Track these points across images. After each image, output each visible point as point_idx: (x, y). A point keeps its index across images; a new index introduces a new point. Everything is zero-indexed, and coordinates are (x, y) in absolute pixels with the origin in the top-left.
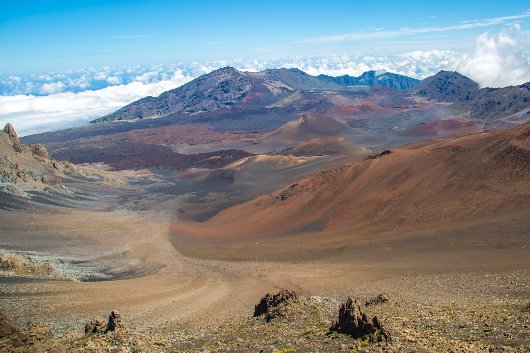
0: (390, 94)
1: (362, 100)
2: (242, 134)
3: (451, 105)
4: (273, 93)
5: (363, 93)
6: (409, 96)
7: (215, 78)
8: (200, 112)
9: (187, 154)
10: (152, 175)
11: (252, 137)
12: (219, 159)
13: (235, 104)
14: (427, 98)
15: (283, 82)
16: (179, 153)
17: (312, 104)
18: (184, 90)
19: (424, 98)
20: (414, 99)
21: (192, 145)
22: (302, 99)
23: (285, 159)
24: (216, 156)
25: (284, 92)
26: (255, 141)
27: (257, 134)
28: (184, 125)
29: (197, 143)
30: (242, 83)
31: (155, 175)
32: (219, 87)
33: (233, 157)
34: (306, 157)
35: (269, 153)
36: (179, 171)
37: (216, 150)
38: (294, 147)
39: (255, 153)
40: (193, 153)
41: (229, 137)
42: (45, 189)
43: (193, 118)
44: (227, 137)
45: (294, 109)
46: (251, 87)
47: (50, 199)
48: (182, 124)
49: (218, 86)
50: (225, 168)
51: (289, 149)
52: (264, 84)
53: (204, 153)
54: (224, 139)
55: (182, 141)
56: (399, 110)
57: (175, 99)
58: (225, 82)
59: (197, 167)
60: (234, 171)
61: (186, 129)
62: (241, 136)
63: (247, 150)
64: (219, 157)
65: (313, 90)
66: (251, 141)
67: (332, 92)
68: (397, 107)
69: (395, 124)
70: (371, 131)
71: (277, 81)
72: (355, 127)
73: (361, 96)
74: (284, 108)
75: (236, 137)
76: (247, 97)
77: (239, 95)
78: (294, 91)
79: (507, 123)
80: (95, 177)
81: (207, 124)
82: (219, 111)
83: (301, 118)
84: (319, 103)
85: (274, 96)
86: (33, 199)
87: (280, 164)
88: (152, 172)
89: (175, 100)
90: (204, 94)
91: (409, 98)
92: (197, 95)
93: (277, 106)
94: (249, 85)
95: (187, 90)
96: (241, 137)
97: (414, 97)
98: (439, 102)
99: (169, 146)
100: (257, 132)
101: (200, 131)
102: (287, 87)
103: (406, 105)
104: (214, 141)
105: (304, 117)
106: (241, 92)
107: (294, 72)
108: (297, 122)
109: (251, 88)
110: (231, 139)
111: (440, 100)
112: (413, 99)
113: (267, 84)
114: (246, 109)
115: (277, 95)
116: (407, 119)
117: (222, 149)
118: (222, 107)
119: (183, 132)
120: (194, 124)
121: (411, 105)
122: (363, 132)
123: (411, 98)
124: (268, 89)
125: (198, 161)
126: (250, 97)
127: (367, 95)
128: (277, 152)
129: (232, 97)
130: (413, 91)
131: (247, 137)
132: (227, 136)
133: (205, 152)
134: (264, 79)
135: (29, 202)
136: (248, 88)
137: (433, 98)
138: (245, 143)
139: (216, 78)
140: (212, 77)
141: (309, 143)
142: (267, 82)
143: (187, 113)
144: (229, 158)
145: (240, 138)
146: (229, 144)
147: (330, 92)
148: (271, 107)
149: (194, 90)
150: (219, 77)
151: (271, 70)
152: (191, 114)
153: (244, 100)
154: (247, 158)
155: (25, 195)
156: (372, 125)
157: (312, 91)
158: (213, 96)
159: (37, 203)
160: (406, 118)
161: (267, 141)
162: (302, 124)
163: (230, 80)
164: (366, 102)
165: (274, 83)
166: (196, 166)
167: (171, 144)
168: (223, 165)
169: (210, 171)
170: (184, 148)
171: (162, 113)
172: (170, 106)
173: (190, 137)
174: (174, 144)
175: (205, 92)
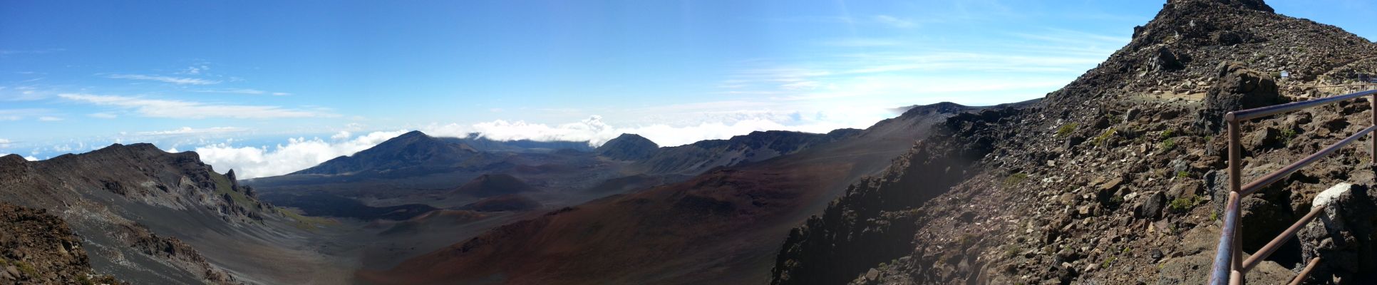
8: (388, 170)
9: (375, 207)
12: (407, 212)
16: (368, 206)
18: (375, 151)
21: (380, 200)
23: (468, 213)
24: (402, 209)
29: (385, 197)
33: (418, 210)
36: (368, 221)
37: (402, 204)
39: (439, 208)
40: (381, 206)
41: (415, 193)
42: (250, 223)
44: (413, 193)
47: (253, 232)
53: (391, 207)
54: (410, 195)
55: (372, 195)
57: (369, 158)
59: (384, 219)
64: (404, 210)
75: (422, 193)
80: (292, 219)
86: (241, 229)
87: (463, 218)
89: (367, 160)
95: (377, 151)
96: (426, 193)
99: (359, 199)
101: (388, 186)
104: (402, 196)
110: (417, 194)
117: (408, 203)
125: (386, 213)
133: (392, 205)
135: (237, 230)
138: (430, 198)
143: (377, 170)
146: (413, 199)
149: (384, 151)
152: (380, 172)
154: (432, 212)
155: (236, 225)
159: (243, 233)
166: (384, 217)
167: (361, 197)
168: (409, 218)
169: (395, 222)
170: (373, 201)
171: (355, 170)
172: (362, 165)
173: (379, 192)
174: (364, 197)
175: (394, 153)
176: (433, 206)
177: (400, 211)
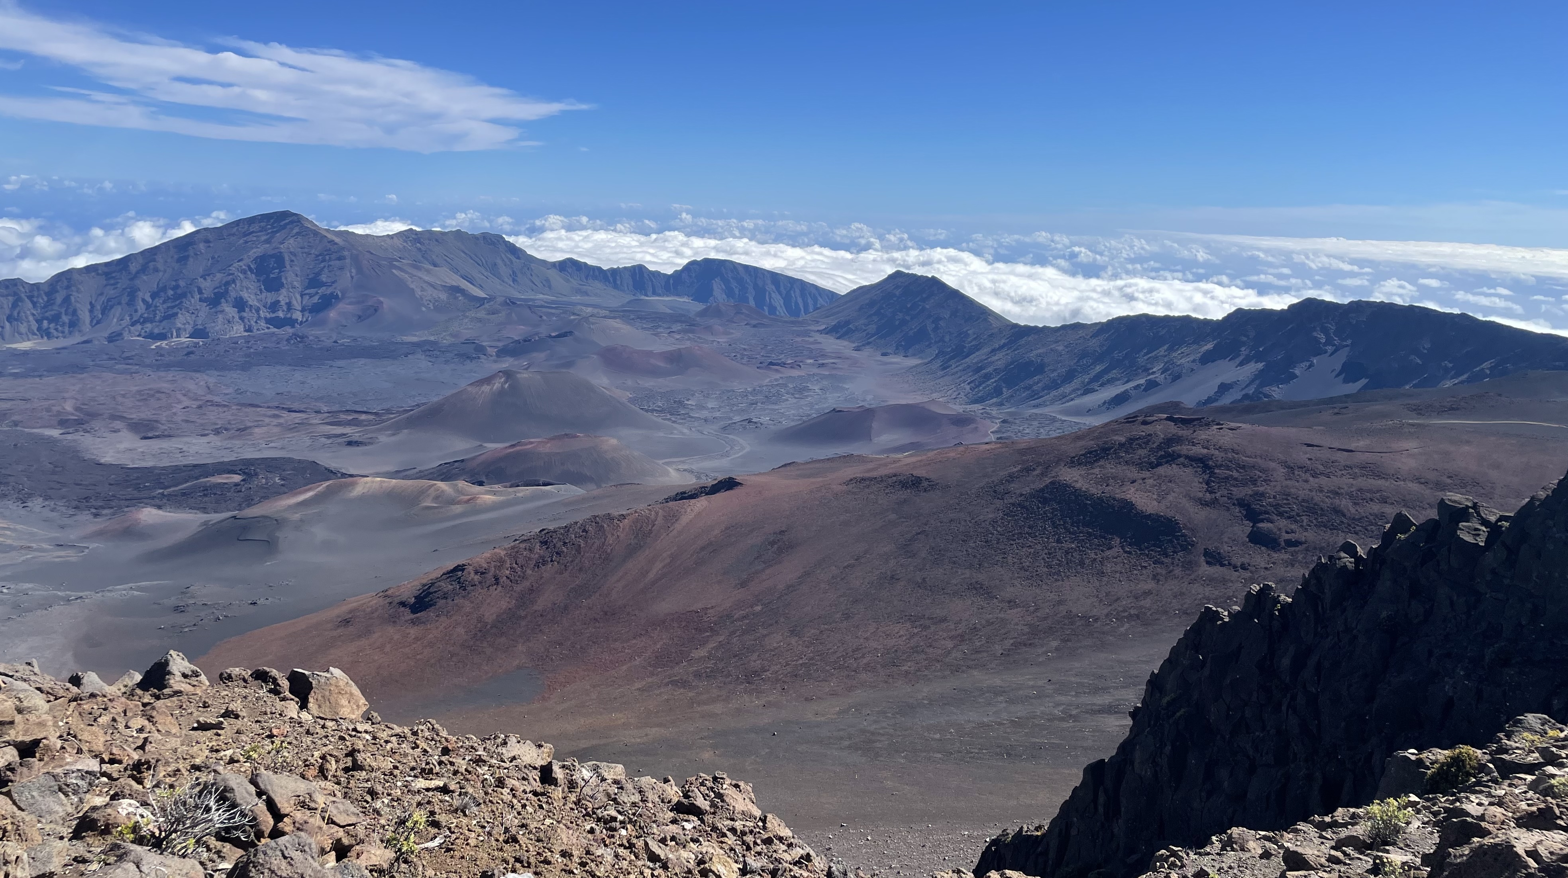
0: (754, 326)
1: (678, 337)
2: (318, 412)
3: (916, 366)
4: (422, 299)
5: (683, 319)
6: (807, 334)
7: (241, 241)
8: (185, 339)
9: (132, 466)
11: (349, 423)
12: (236, 485)
13: (301, 323)
14: (853, 342)
15: (455, 270)
16: (103, 461)
17: (537, 338)
18: (133, 267)
19: (846, 343)
20: (820, 343)
21: (151, 438)
22: (508, 324)
23: (443, 491)
24: (227, 475)
25: (456, 298)
26: (356, 437)
27: (363, 417)
28: (128, 377)
29: (166, 433)
30: (327, 264)
31: (12, 526)
32: (251, 271)
33: (282, 479)
34: (506, 487)
35: (397, 472)
36: (96, 515)
37: (229, 457)
38: (472, 460)
39: (352, 471)
40: (149, 464)
41: (275, 421)
43: (162, 355)
44: (267, 420)
45: (481, 349)
46: (356, 278)
48: (121, 372)
49: (249, 267)
50: (252, 512)
51: (456, 464)
52: (394, 271)
53: (186, 465)
54: (258, 426)
55: (118, 424)
56: (777, 371)
58: (272, 256)
59: (159, 507)
60: (279, 522)
61: (134, 389)
62: (315, 419)
63: (328, 461)
64: (237, 478)
65: (542, 300)
66: (344, 435)
67: (596, 311)
68: (771, 364)
69: (765, 410)
70: (696, 424)
71: (437, 266)
72: (653, 411)
73: (677, 327)
74: (451, 345)
75: (296, 421)
76: (343, 307)
77: (316, 299)
78: (486, 298)
79: (1061, 420)
81: (206, 377)
82: (247, 342)
83: (500, 378)
84: (554, 337)
85: (424, 309)
87: (426, 503)
89: (103, 299)
90: (202, 286)
91: (807, 339)
92: (177, 287)
93: (432, 338)
94: (350, 272)
95: (144, 269)
96: (313, 421)
97: (819, 337)
98: (884, 354)
99: (69, 437)
100: (365, 409)
101: (179, 396)
102: (464, 284)
103: (796, 359)
104: (226, 429)
105: (507, 374)
106: (322, 290)
107: (488, 243)
108: (486, 388)
109: (355, 281)
110: (280, 425)
111: (889, 351)
112: (816, 342)
113: (406, 272)
114: (335, 342)
115: (436, 307)
116: (797, 396)
117: (249, 455)
118: (258, 330)
119: (123, 396)
120: (162, 374)
121: (810, 358)
122: (675, 425)
123: (811, 340)
124: (408, 288)
125: (166, 487)
126: (350, 308)
127: (694, 325)
128: (420, 472)
129: (294, 302)
130: (818, 322)
131: (332, 424)
132: (270, 417)
133: (191, 461)
134: (396, 256)
136: (345, 281)
137: (869, 343)
138: (323, 440)
139: (247, 242)
140: (233, 239)
141: (518, 448)
142: (405, 268)
143: (141, 339)
144: (270, 483)
145: (309, 424)
146: (271, 442)
147: (589, 310)
148: (415, 339)
149: (169, 271)
150: (254, 239)
151: (422, 234)
152: (153, 343)
153: (332, 314)
154: (326, 484)
156: (702, 407)
157: (537, 303)
158: (233, 294)
160: (793, 394)
161: (393, 439)
162: (502, 392)
163: (291, 253)
164: (688, 344)
165: (428, 271)
166: (157, 501)
167: (77, 431)
168: (249, 502)
169: (201, 517)
170: (122, 446)
171: (55, 333)
172: (85, 316)
173: (145, 414)
174: (88, 432)
175: (205, 279)
176: (333, 465)
177: (220, 479)
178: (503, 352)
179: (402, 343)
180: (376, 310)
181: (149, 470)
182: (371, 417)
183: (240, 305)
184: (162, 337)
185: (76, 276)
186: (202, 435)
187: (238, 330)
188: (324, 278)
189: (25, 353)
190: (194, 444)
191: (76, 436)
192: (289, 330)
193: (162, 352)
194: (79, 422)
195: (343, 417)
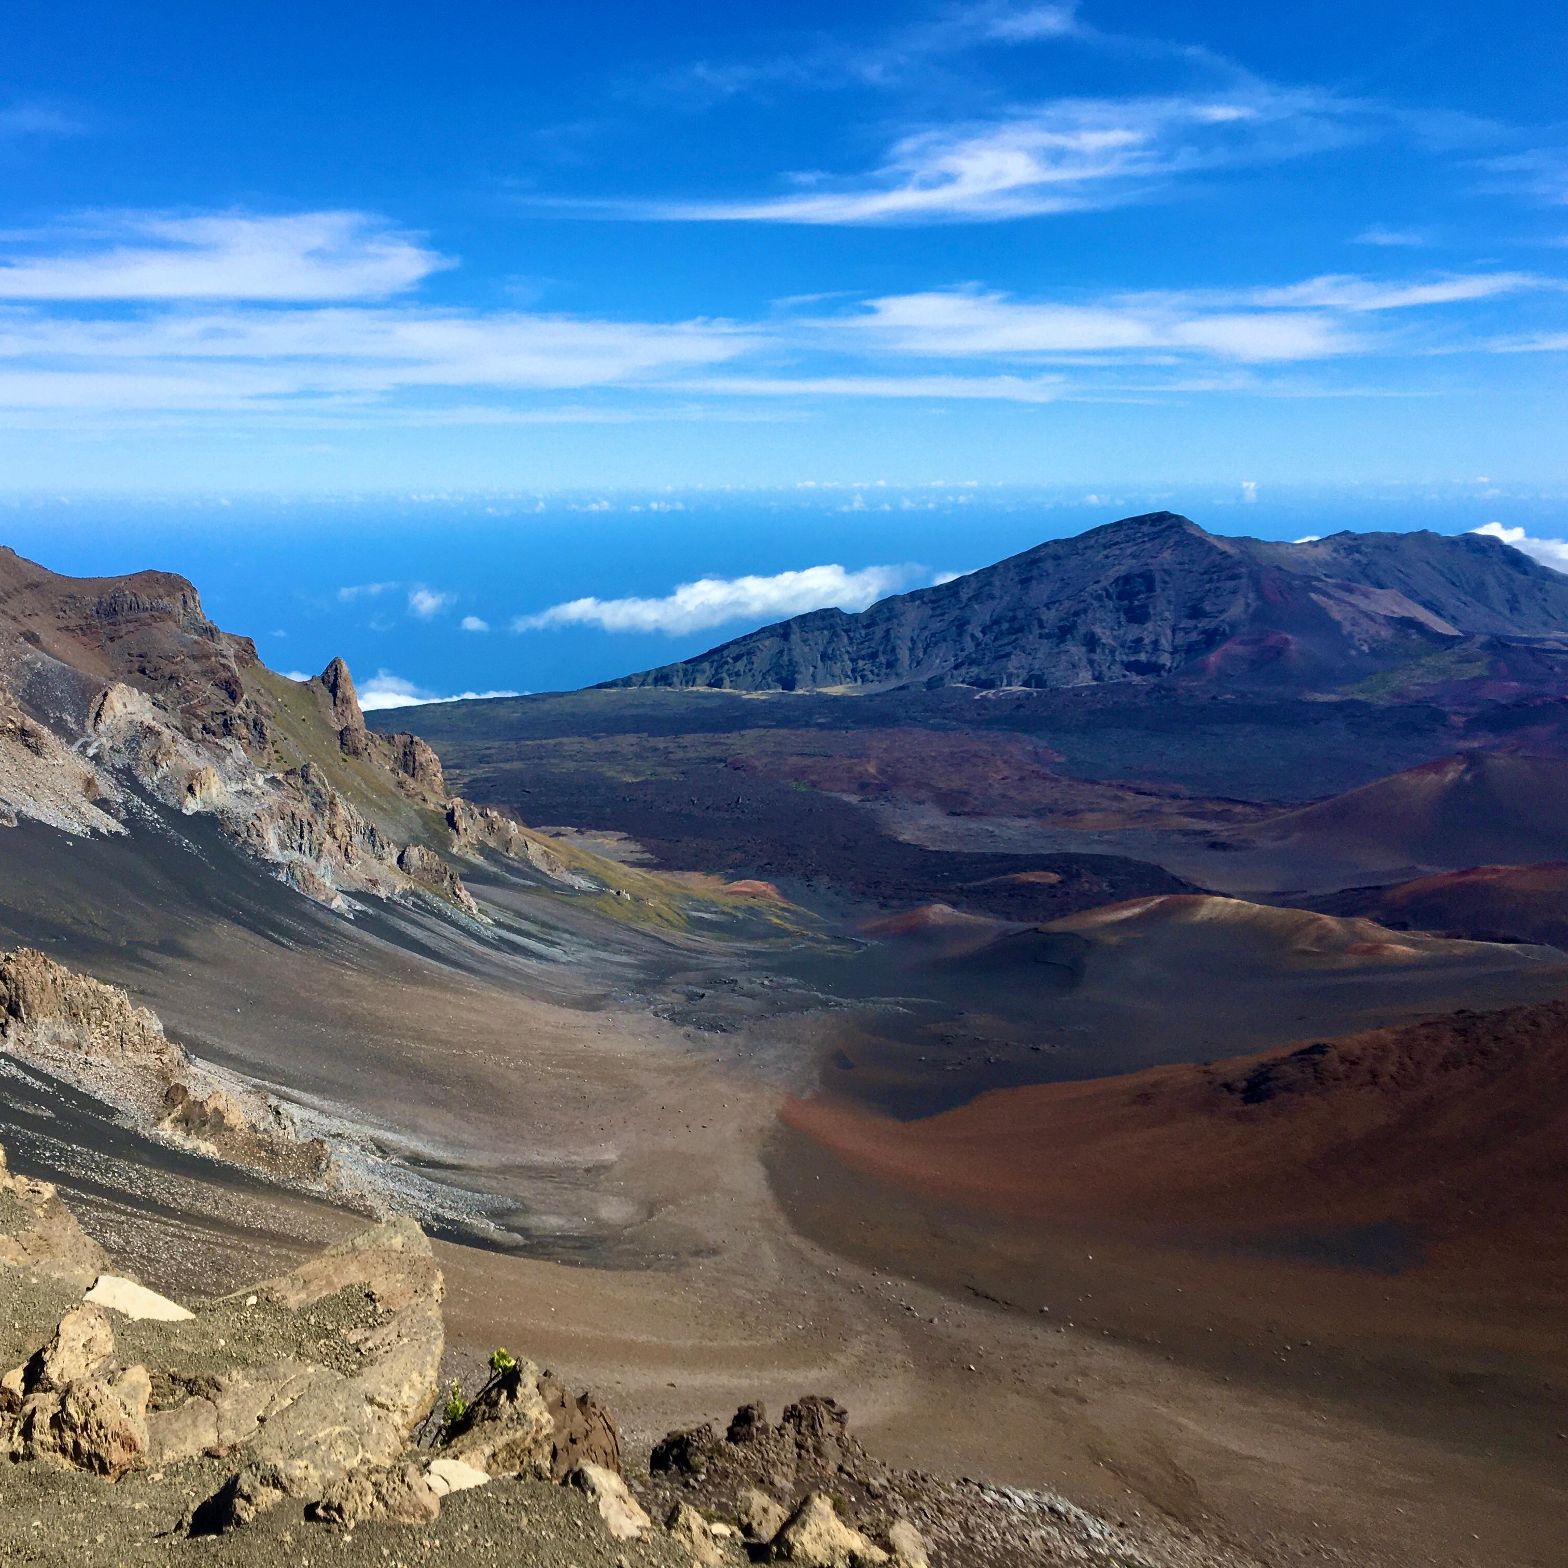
2: (1175, 797)
4: (1352, 637)
7: (1101, 556)
9: (931, 848)
10: (781, 904)
11: (1215, 816)
12: (1052, 886)
13: (1170, 670)
15: (1412, 594)
16: (900, 839)
17: (1539, 702)
18: (965, 593)
21: (959, 815)
22: (1490, 678)
23: (1331, 930)
24: (1042, 873)
25: (1407, 637)
26: (1224, 836)
27: (1239, 809)
28: (942, 734)
29: (977, 810)
30: (1213, 586)
31: (793, 907)
32: (1109, 597)
33: (1111, 885)
34: (1438, 936)
35: (1276, 894)
36: (883, 906)
37: (1048, 849)
38: (1391, 887)
39: (1200, 884)
40: (952, 848)
41: (1116, 805)
42: (404, 895)
43: (985, 709)
44: (1105, 803)
45: (1438, 717)
46: (1254, 605)
48: (935, 728)
49: (1106, 590)
50: (1057, 925)
51: (1368, 892)
52: (1312, 595)
53: (994, 855)
54: (1092, 810)
55: (923, 794)
57: (925, 628)
58: (1139, 576)
59: (954, 905)
60: (1089, 944)
61: (947, 750)
62: (1169, 807)
63: (1175, 866)
64: (1053, 878)
66: (1208, 832)
71: (1381, 587)
74: (1390, 709)
75: (1144, 807)
76: (1230, 647)
77: (1194, 636)
78: (1458, 637)
80: (580, 882)
81: (1034, 739)
82: (1094, 694)
83: (1459, 763)
85: (1353, 652)
86: (362, 920)
87: (1300, 947)
88: (784, 894)
89: (926, 633)
90: (1044, 618)
92: (1014, 618)
93: (1361, 697)
94: (1246, 597)
95: (976, 597)
96: (1166, 809)
99: (868, 805)
100: (1244, 798)
101: (999, 763)
102: (1425, 616)
104: (1051, 811)
105: (1472, 758)
106: (1203, 624)
107: (1475, 551)
108: (1432, 777)
109: (1250, 611)
110: (1121, 811)
113: (1331, 597)
114: (1214, 698)
115: (1372, 650)
118: (1111, 678)
119: (934, 759)
120: (985, 733)
124: (1331, 620)
125: (966, 881)
126: (1239, 650)
128: (1312, 897)
129: (1163, 641)
131: (1192, 815)
132: (1109, 798)
133: (1002, 848)
134: (1320, 571)
135: (348, 928)
136: (1236, 610)
138: (1176, 838)
139: (1107, 557)
140: (1089, 553)
141: (1472, 878)
142: (1329, 591)
143: (965, 686)
144: (1096, 889)
145: (1160, 813)
146: (1107, 833)
148: (1333, 698)
149: (1007, 598)
150: (1117, 552)
151: (1362, 537)
152: (978, 692)
153: (1213, 658)
154: (1162, 899)
155: (339, 903)
157: (1549, 645)
158: (1082, 630)
161: (1279, 843)
162: (1458, 787)
163: (1165, 571)
165: (1366, 595)
166: (953, 897)
167: (877, 798)
168: (1063, 911)
169: (1004, 924)
170: (924, 822)
171: (870, 677)
172: (904, 655)
173: (956, 782)
174: (889, 800)
175: (1049, 609)
177: (1031, 877)
178: (1474, 726)
179: (1314, 703)
180: (1279, 653)
181: (951, 856)
182: (1248, 809)
183: (1091, 642)
184: (987, 684)
185: (898, 606)
186: (1020, 817)
187: (1085, 678)
188: (1208, 608)
189: (835, 699)
190: (1009, 828)
191: (876, 806)
192: (1152, 679)
193: (986, 703)
194: (882, 788)
195: (1210, 806)
